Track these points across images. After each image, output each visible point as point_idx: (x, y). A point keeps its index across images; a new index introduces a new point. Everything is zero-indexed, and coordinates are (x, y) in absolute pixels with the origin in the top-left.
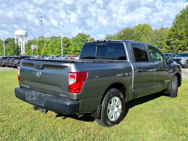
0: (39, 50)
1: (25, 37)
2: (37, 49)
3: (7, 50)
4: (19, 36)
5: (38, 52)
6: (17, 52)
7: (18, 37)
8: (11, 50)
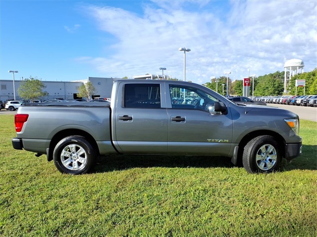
0: (306, 87)
1: (299, 68)
2: (304, 85)
3: (265, 88)
4: (291, 68)
5: (306, 90)
6: (279, 90)
7: (289, 69)
8: (269, 89)
